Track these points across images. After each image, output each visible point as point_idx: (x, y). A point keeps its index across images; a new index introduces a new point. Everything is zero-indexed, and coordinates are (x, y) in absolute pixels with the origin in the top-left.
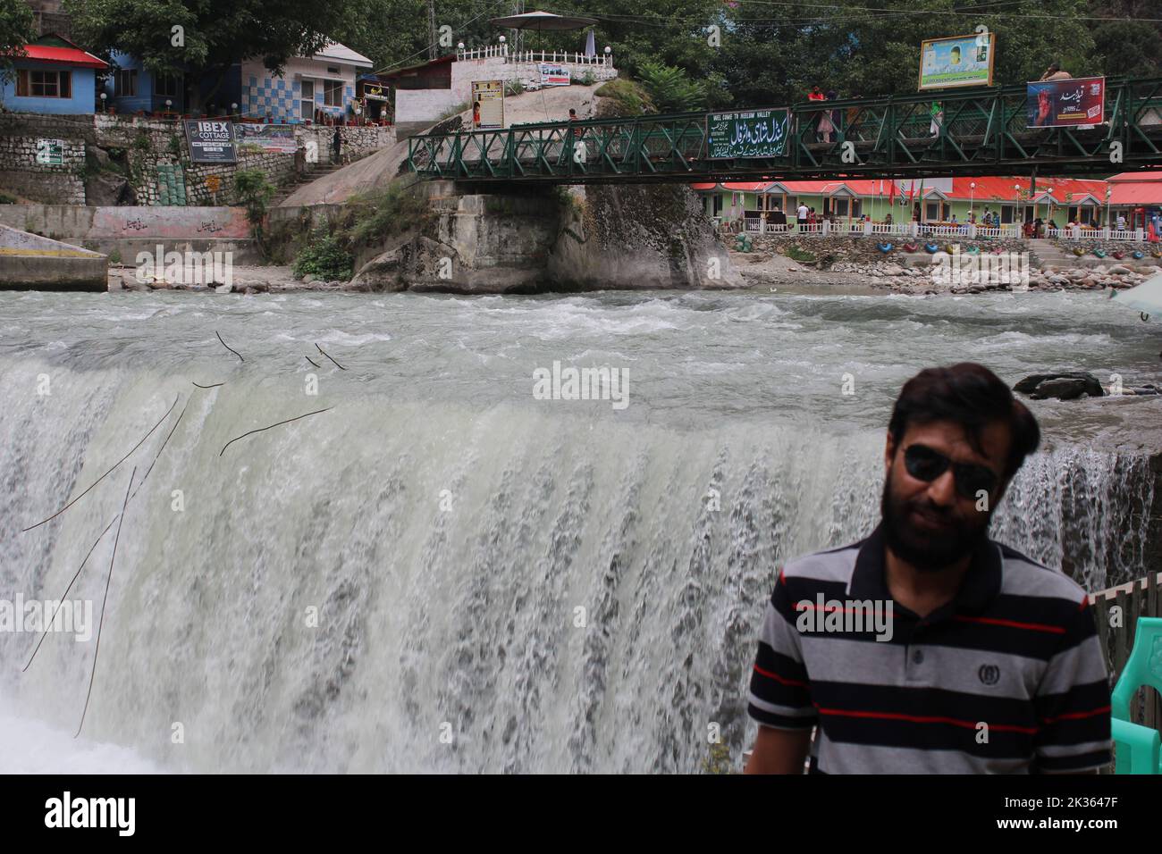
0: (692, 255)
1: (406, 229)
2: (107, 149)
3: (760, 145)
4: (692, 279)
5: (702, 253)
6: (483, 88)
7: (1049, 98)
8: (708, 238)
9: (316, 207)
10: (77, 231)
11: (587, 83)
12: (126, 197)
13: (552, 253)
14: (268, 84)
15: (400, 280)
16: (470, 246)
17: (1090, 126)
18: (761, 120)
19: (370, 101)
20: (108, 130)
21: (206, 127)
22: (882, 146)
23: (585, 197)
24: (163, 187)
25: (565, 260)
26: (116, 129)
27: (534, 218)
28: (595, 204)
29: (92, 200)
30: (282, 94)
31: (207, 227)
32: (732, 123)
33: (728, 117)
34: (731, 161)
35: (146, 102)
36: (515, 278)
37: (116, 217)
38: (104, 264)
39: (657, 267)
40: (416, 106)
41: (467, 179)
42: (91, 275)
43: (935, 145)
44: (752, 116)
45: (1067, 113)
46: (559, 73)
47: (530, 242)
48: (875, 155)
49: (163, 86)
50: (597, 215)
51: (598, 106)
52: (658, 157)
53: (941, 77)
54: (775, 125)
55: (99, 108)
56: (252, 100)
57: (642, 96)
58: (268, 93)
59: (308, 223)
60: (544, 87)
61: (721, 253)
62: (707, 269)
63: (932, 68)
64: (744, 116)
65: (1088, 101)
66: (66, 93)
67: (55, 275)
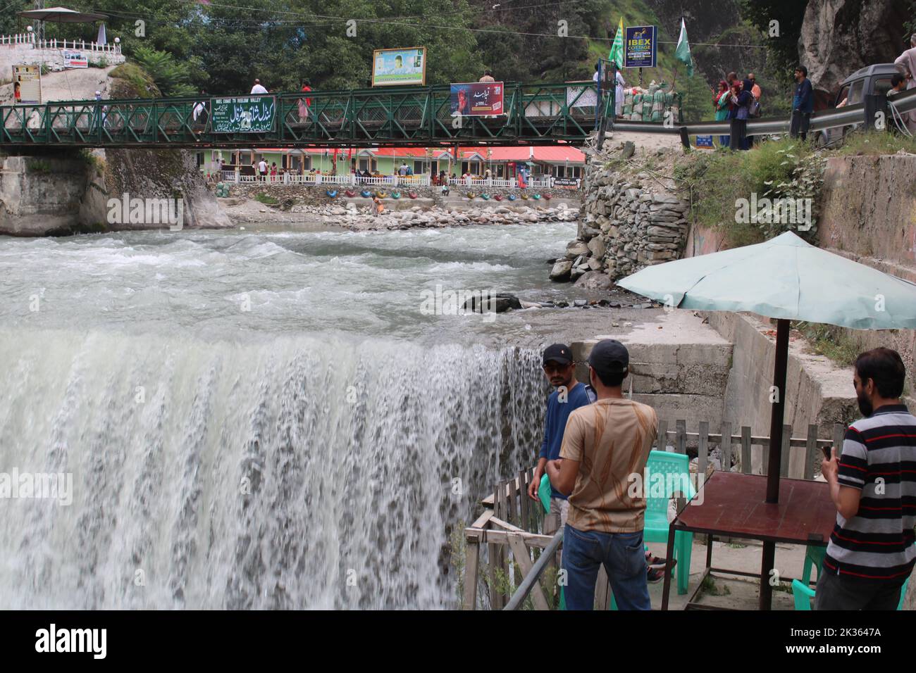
0: (190, 201)
3: (253, 123)
4: (190, 221)
5: (198, 201)
6: (22, 71)
8: (201, 189)
11: (102, 66)
13: (82, 202)
16: (15, 198)
17: (494, 116)
18: (254, 104)
22: (347, 126)
23: (105, 158)
25: (92, 208)
27: (69, 174)
28: (113, 163)
32: (231, 106)
33: (228, 101)
34: (231, 135)
36: (54, 223)
41: (10, 144)
43: (386, 126)
44: (247, 101)
45: (479, 106)
46: (79, 57)
47: (65, 194)
48: (341, 133)
50: (115, 172)
51: (112, 85)
52: (172, 130)
53: (388, 77)
54: (265, 108)
57: (146, 78)
60: (66, 69)
61: (212, 200)
62: (202, 213)
63: (382, 70)
64: (240, 101)
65: (492, 99)
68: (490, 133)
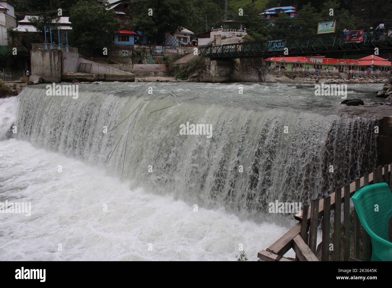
0: (263, 75)
1: (199, 68)
2: (137, 52)
3: (279, 48)
4: (263, 80)
5: (266, 74)
6: (217, 36)
7: (349, 35)
8: (267, 71)
9: (180, 64)
10: (130, 70)
11: (240, 36)
12: (140, 62)
13: (232, 74)
14: (171, 38)
15: (198, 80)
16: (213, 72)
17: (359, 42)
18: (280, 42)
19: (193, 41)
21: (157, 47)
22: (308, 48)
23: (240, 61)
24: (148, 60)
25: (235, 75)
26: (138, 48)
27: (228, 66)
28: (242, 63)
29: (133, 63)
30: (174, 40)
31: (157, 68)
32: (273, 43)
33: (272, 42)
34: (272, 52)
35: (145, 42)
36: (223, 79)
37: (138, 66)
38: (134, 76)
39: (256, 78)
40: (203, 42)
41: (213, 57)
42: (131, 78)
43: (321, 47)
44: (278, 41)
45: (354, 39)
46: (234, 34)
47: (227, 71)
49: (149, 39)
50: (242, 65)
52: (256, 51)
53: (323, 31)
54: (283, 43)
55: (135, 44)
56: (168, 41)
57: (252, 39)
58: (171, 40)
59: (179, 67)
60: (231, 37)
61: (270, 75)
62: (267, 78)
63: (321, 29)
64: (276, 41)
65: (359, 36)
66: (128, 41)
67: (124, 79)
68: (357, 47)
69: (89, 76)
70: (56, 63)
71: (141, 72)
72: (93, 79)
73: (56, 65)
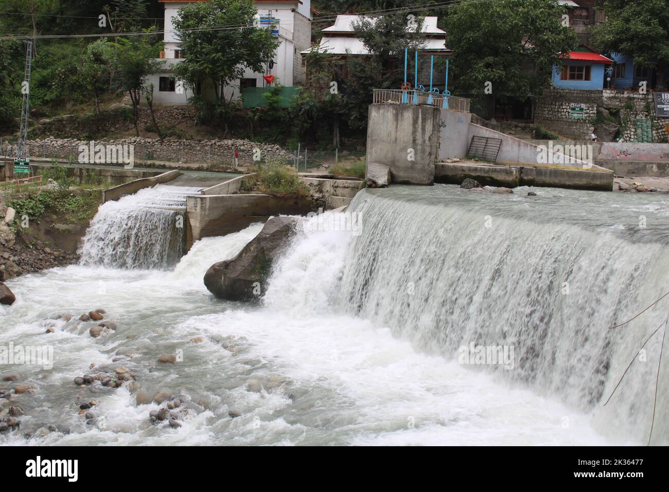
2: (609, 109)
12: (615, 137)
20: (610, 98)
21: (666, 96)
24: (639, 131)
26: (614, 98)
31: (667, 155)
35: (630, 82)
37: (614, 148)
38: (611, 176)
42: (604, 182)
49: (640, 72)
55: (606, 86)
66: (588, 78)
67: (584, 182)
69: (500, 171)
70: (427, 138)
71: (621, 164)
72: (510, 179)
73: (427, 142)
